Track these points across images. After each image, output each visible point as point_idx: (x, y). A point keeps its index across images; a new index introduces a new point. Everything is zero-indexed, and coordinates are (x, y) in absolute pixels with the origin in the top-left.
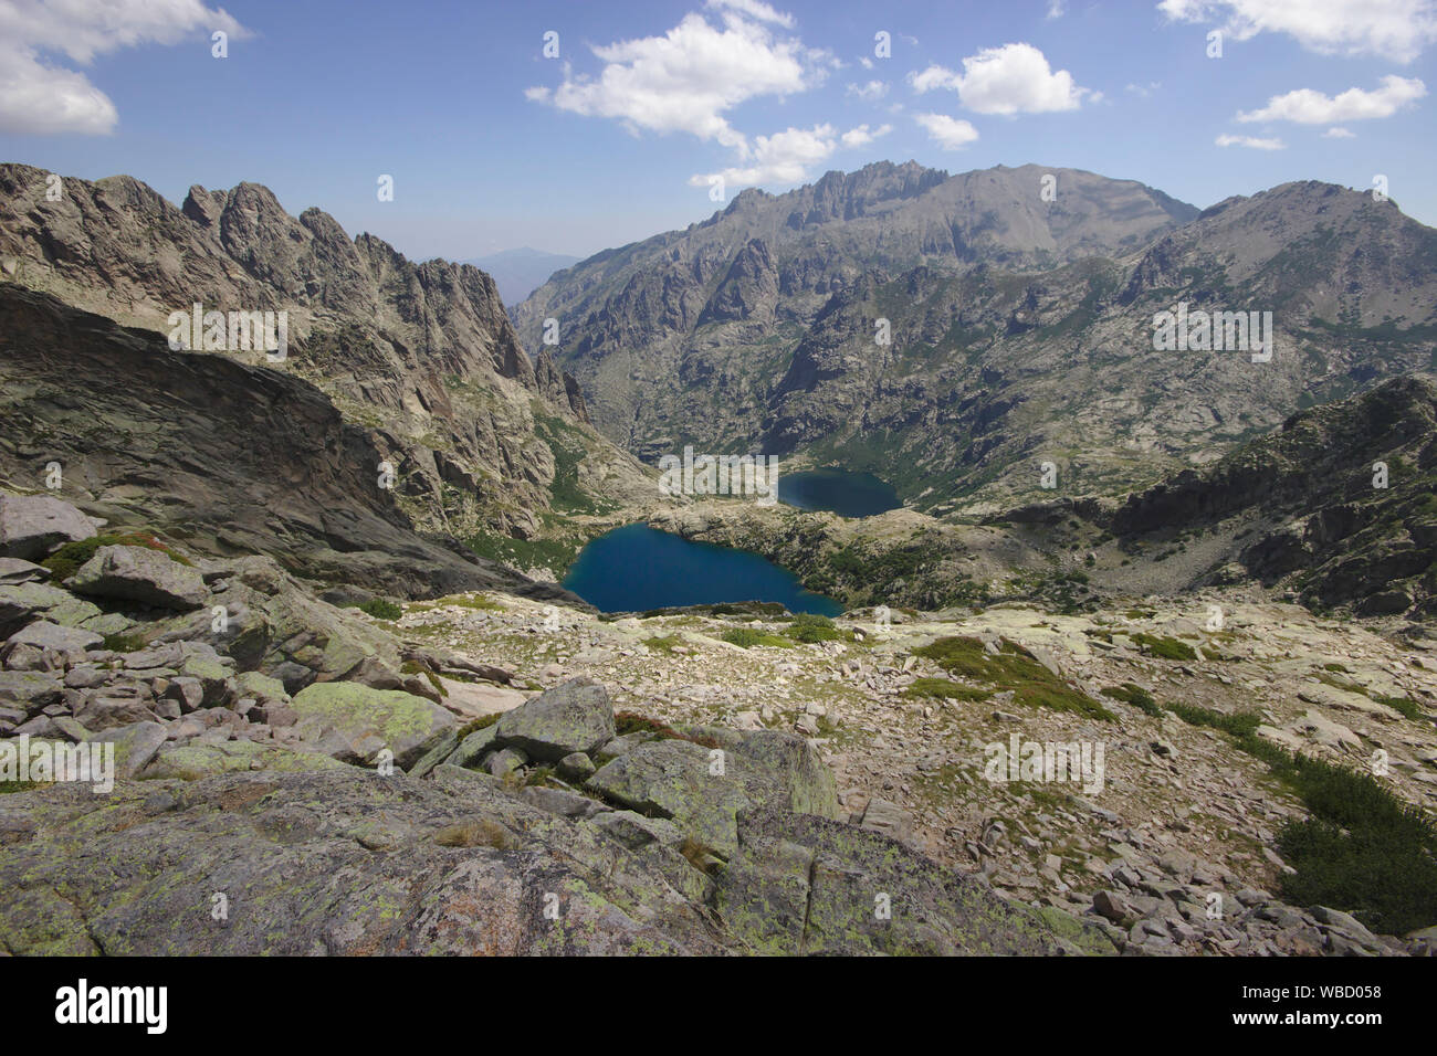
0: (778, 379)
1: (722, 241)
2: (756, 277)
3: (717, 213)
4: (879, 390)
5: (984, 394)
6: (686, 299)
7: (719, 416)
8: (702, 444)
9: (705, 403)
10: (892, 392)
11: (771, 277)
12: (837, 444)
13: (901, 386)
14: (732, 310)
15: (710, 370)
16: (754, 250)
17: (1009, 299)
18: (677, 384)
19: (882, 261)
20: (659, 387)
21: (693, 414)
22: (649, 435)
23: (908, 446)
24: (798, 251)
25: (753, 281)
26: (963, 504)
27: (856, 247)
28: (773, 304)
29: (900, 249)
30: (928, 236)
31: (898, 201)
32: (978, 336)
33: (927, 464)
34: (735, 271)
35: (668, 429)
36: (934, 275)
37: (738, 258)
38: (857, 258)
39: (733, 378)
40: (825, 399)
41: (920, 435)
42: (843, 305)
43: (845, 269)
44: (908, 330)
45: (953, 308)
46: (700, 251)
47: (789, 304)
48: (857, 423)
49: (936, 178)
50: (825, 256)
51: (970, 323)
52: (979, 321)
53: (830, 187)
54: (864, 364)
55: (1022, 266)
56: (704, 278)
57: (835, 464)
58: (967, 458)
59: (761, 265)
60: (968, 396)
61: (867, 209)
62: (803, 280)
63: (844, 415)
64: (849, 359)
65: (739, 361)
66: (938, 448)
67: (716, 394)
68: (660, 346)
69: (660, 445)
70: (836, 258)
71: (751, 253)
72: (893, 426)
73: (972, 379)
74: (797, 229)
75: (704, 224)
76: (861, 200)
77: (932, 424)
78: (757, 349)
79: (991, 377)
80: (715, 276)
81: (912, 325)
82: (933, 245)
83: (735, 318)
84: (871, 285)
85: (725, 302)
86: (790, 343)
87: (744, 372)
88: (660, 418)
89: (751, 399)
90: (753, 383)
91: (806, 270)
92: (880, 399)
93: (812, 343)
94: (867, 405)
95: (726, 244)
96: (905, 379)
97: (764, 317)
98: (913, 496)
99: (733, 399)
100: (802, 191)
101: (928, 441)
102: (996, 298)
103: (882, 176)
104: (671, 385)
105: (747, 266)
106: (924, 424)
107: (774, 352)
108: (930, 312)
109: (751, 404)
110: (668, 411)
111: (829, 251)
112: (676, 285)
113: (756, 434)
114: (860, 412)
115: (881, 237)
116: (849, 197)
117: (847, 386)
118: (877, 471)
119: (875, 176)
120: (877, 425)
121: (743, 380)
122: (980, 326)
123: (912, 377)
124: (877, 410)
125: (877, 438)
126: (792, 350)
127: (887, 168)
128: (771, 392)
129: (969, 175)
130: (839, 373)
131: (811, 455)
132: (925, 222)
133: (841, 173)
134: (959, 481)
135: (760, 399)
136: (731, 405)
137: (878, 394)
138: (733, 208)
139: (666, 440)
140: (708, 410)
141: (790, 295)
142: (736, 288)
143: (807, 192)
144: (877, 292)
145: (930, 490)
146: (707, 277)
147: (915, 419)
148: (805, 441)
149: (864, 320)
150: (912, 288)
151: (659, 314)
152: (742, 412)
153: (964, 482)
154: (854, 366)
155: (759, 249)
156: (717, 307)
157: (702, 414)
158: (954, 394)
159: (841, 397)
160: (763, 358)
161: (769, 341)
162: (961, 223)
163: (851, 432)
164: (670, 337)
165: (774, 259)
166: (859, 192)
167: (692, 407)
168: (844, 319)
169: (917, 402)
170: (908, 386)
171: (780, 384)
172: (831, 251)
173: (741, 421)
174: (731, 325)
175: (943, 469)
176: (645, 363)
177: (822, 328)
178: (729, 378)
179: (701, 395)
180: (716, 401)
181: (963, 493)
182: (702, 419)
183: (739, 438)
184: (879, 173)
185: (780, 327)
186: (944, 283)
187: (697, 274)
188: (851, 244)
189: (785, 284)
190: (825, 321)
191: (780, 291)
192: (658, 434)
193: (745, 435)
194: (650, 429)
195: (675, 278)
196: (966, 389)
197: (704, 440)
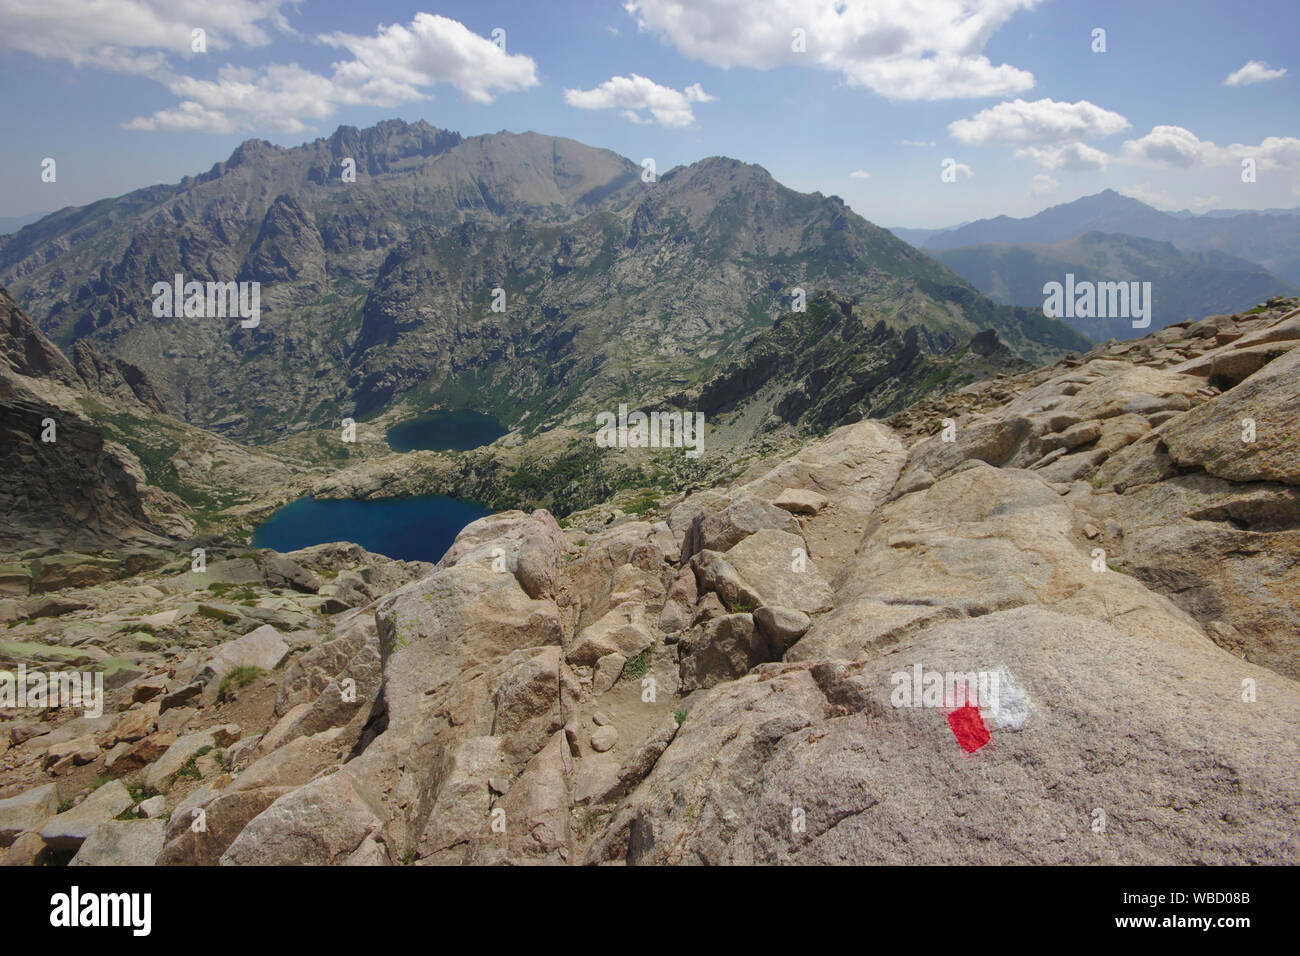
0: (353, 337)
1: (234, 196)
2: (295, 235)
3: (217, 166)
4: (459, 336)
5: (548, 327)
6: (213, 263)
7: (294, 382)
8: (283, 414)
9: (274, 372)
10: (471, 335)
11: (312, 235)
12: (433, 390)
13: (478, 329)
14: (276, 271)
15: (271, 336)
16: (286, 207)
17: (548, 247)
18: (231, 356)
19: (424, 216)
20: (209, 361)
21: (263, 385)
22: (212, 415)
23: (496, 381)
24: (335, 208)
25: (293, 239)
26: (562, 418)
27: (395, 203)
28: (320, 260)
29: (437, 204)
30: (459, 192)
31: (420, 158)
32: (530, 280)
33: (518, 392)
34: (268, 229)
35: (235, 405)
36: (482, 229)
37: (268, 216)
38: (398, 214)
39: (300, 342)
40: (411, 350)
41: (505, 370)
42: (404, 261)
43: (390, 224)
44: (472, 279)
45: (505, 257)
46: (209, 208)
47: (339, 261)
48: (447, 367)
49: (448, 141)
50: (366, 213)
51: (522, 269)
52: (529, 267)
53: (347, 142)
54: (439, 313)
55: (545, 218)
56: (230, 238)
57: (436, 407)
58: (550, 382)
59: (298, 223)
60: (537, 331)
61: (391, 165)
62: (348, 236)
63: (432, 361)
64: (423, 310)
65: (302, 324)
66: (523, 377)
67: (285, 360)
69: (232, 424)
70: (377, 214)
71: (283, 212)
72: (479, 365)
73: (536, 316)
74: (320, 183)
75: (203, 178)
76: (383, 157)
77: (513, 358)
78: (320, 310)
79: (550, 313)
80: (243, 236)
81: (474, 274)
82: (466, 201)
83: (282, 279)
84: (427, 241)
85: (265, 264)
86: (359, 302)
87: (312, 335)
88: (221, 395)
89: (328, 360)
90: (325, 344)
91: (348, 225)
92: (462, 343)
93: (383, 299)
94: (452, 350)
95: (242, 198)
96: (480, 323)
97: (315, 276)
98: (514, 421)
99: (307, 363)
100: (316, 144)
101: (512, 373)
102: (538, 247)
103: (398, 134)
104: (224, 358)
105: (281, 223)
106: (506, 359)
107: (340, 311)
108: (487, 263)
109: (330, 365)
110: (230, 386)
111: (369, 207)
112: (197, 247)
113: (344, 394)
114: (447, 357)
115: (416, 193)
116: (370, 152)
117: (429, 336)
118: (476, 406)
119: (390, 134)
120: (465, 366)
121: (314, 342)
122: (531, 271)
123: (485, 320)
124: (462, 353)
125: (468, 378)
126: (359, 307)
127: (402, 127)
128: (348, 351)
129: (482, 139)
130: (418, 324)
131: (409, 404)
132: (454, 179)
133: (354, 130)
134: (550, 401)
135: (338, 358)
136: (306, 369)
137: (459, 339)
138: (237, 159)
139: (236, 417)
140: (280, 378)
141: (338, 252)
142: (275, 248)
143: (322, 145)
144: (434, 247)
145: (528, 413)
146: (233, 237)
147: (497, 356)
148: (400, 391)
149: (429, 273)
150: (465, 241)
152: (321, 374)
153: (555, 401)
154: (430, 316)
155: (291, 206)
156: (256, 270)
157: (274, 383)
158: (525, 330)
159: (425, 346)
160: (329, 318)
161: (326, 300)
162: (485, 181)
163: (443, 377)
165: (309, 216)
166: (378, 149)
167: (260, 376)
168: (410, 273)
169: (496, 342)
170: (484, 328)
171: (356, 343)
172: (370, 207)
173: (322, 384)
174: (279, 287)
175: (533, 394)
176: (180, 337)
177: (388, 284)
178: (295, 342)
179: (267, 364)
180: (286, 368)
181: (555, 411)
182: (274, 388)
183: (326, 401)
184: (395, 131)
185: (336, 285)
186: (493, 236)
187: (220, 234)
188: (390, 201)
189: (329, 240)
190: (390, 276)
191: (325, 249)
192: (223, 413)
193: (331, 397)
194: (210, 409)
195: (193, 239)
196: (533, 325)
197: (284, 409)
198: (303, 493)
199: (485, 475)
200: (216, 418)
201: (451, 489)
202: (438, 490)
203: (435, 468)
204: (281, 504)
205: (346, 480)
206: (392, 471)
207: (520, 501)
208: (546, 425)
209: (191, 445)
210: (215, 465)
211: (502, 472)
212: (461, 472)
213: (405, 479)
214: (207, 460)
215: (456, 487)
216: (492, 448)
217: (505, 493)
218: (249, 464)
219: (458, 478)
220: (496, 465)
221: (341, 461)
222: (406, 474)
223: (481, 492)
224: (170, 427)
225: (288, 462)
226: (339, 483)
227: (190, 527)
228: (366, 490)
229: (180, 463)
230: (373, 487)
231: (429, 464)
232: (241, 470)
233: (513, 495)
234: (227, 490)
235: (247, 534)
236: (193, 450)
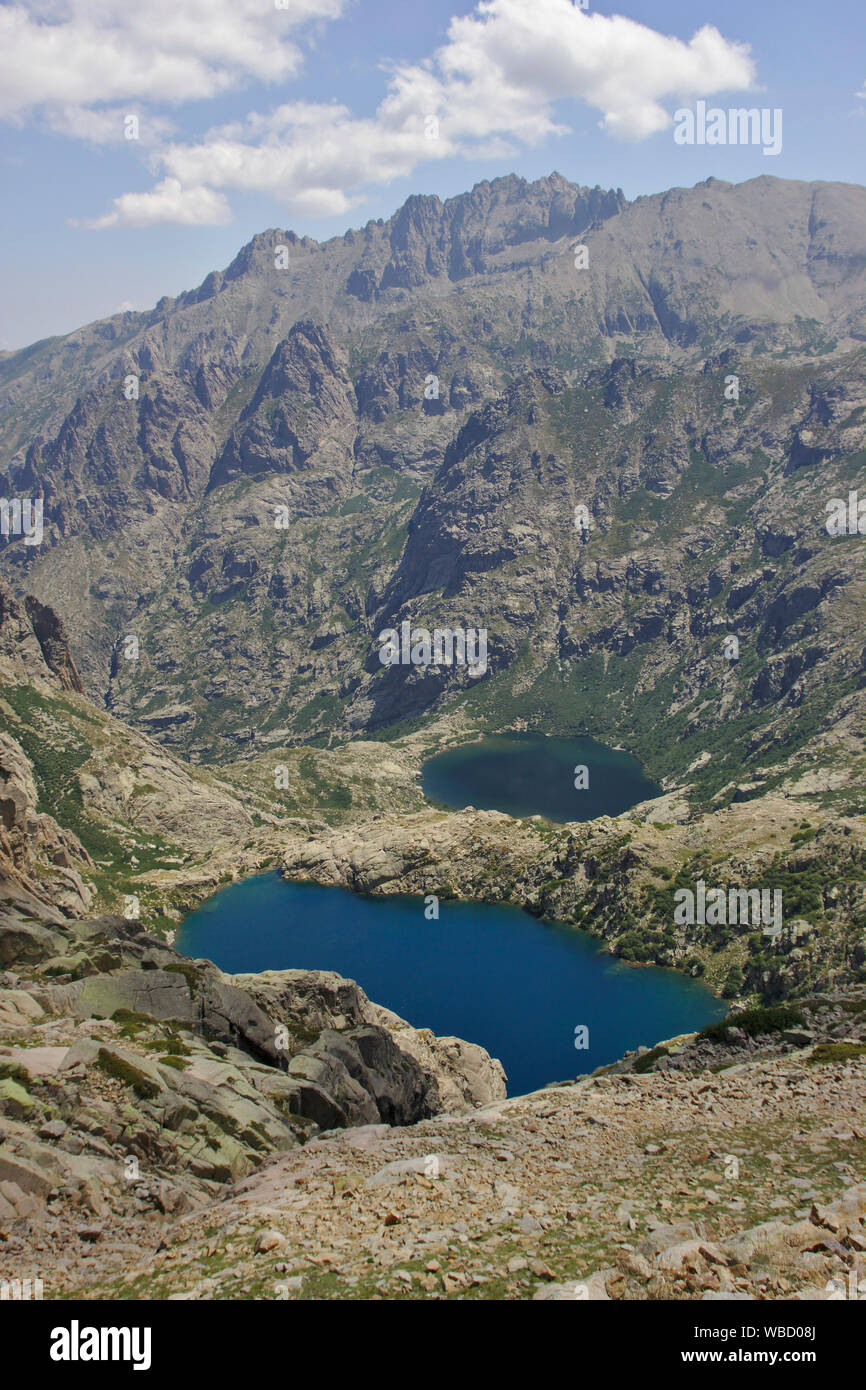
0: (383, 577)
1: (228, 326)
2: (313, 391)
3: (211, 278)
4: (580, 584)
5: (768, 576)
6: (184, 439)
7: (278, 655)
8: (252, 711)
9: (248, 633)
10: (604, 585)
11: (339, 389)
12: (517, 689)
13: (620, 573)
14: (275, 452)
15: (251, 569)
16: (305, 343)
17: (780, 408)
18: (186, 601)
19: (537, 349)
20: (152, 608)
21: (227, 655)
22: (144, 702)
23: (647, 681)
24: (384, 340)
25: (308, 397)
26: (782, 776)
27: (488, 328)
28: (348, 437)
29: (565, 326)
30: (609, 303)
31: (544, 242)
32: (737, 475)
33: (689, 710)
34: (273, 381)
35: (180, 688)
36: (646, 372)
37: (275, 359)
38: (491, 348)
39: (296, 581)
40: (484, 608)
41: (664, 659)
42: (493, 435)
43: (474, 367)
44: (617, 471)
45: (689, 429)
46: (191, 347)
47: (379, 436)
48: (549, 646)
49: (601, 206)
50: (435, 347)
51: (721, 453)
52: (738, 447)
53: (418, 225)
54: (546, 537)
55: (780, 349)
56: (214, 397)
57: (520, 725)
58: (761, 692)
59: (320, 368)
60: (742, 582)
61: (489, 260)
62: (400, 391)
63: (522, 633)
64: (517, 530)
65: (303, 548)
66: (702, 678)
67: (267, 614)
68: (142, 530)
69: (170, 721)
70: (455, 349)
71: (300, 349)
72: (615, 646)
73: (742, 552)
74: (365, 299)
75: (188, 298)
76: (476, 246)
77: (685, 636)
78: (335, 524)
79: (774, 545)
80: (232, 394)
81: (622, 462)
82: (621, 319)
83: (281, 468)
84: (539, 397)
85: (258, 441)
86: (403, 511)
87: (317, 569)
88: (161, 667)
89: (337, 618)
90: (336, 586)
91: (402, 372)
92: (584, 600)
93: (446, 507)
94: (562, 612)
95: (240, 329)
96: (624, 560)
97: (335, 462)
98: (675, 770)
99: (302, 621)
100: (367, 232)
101: (681, 668)
102: (759, 407)
103: (508, 202)
104: (175, 603)
105: (294, 371)
106: (670, 637)
107: (368, 528)
108: (650, 438)
109: (339, 628)
110: (178, 655)
111: (442, 338)
112: (162, 413)
113: (356, 682)
114: (551, 625)
115: (529, 308)
116: (454, 239)
117: (522, 581)
118: (597, 731)
119: (495, 203)
120: (585, 647)
121: (317, 584)
122: (740, 457)
123: (636, 555)
124: (582, 621)
125: (588, 672)
126: (403, 521)
127: (516, 188)
128: (373, 603)
129: (665, 198)
130: (504, 556)
131: (471, 714)
132: (602, 280)
133: (433, 200)
134: (756, 736)
135: (355, 615)
136: (299, 631)
137: (580, 591)
138: (242, 265)
139: (179, 709)
140: (256, 646)
141: (378, 419)
142: (278, 413)
143: (377, 232)
144: (550, 408)
145: (706, 757)
146: (218, 395)
147: (652, 629)
148: (457, 687)
149: (535, 458)
150: (612, 397)
151: (134, 471)
152: (321, 643)
153: (766, 737)
154: (529, 543)
155: (313, 340)
156: (244, 451)
157: (245, 653)
158: (715, 581)
159: (513, 602)
160: (348, 539)
161: (350, 507)
162: (663, 280)
163: (539, 664)
164: (161, 511)
165: (341, 356)
166: (470, 231)
167: (223, 639)
168: (500, 459)
169: (653, 600)
170: (631, 572)
171: (388, 588)
172: (444, 337)
173: (322, 661)
174: (276, 482)
175: (720, 716)
176: (118, 564)
177: (459, 478)
178: (288, 582)
179: (238, 617)
180: (267, 627)
181: (767, 758)
182: (243, 662)
183: (323, 694)
184: (503, 197)
185: (368, 480)
186: (667, 385)
187: (200, 392)
188: (479, 324)
189: (366, 399)
190: (463, 465)
191: (359, 413)
192: (161, 699)
193: (334, 687)
194: (143, 691)
195: (159, 400)
196: (735, 568)
197: (254, 702)
198: (264, 865)
199: (604, 878)
200: (149, 709)
201: (533, 897)
202: (507, 895)
203: (505, 851)
204: (229, 878)
205: (341, 850)
206: (424, 844)
207: (673, 946)
208: (744, 787)
209: (107, 750)
210: (138, 791)
211: (641, 877)
212: (558, 864)
213: (446, 864)
214: (126, 781)
215: (543, 895)
216: (624, 823)
217: (643, 923)
218: (187, 797)
219: (549, 876)
220: (630, 860)
221: (336, 811)
222: (451, 854)
223: (594, 913)
224: (83, 716)
225: (249, 801)
226: (327, 855)
227: (88, 896)
228: (373, 875)
229: (89, 781)
230: (387, 871)
231: (496, 840)
232: (175, 806)
233: (660, 929)
234: (150, 838)
235: (170, 925)
236: (109, 760)
